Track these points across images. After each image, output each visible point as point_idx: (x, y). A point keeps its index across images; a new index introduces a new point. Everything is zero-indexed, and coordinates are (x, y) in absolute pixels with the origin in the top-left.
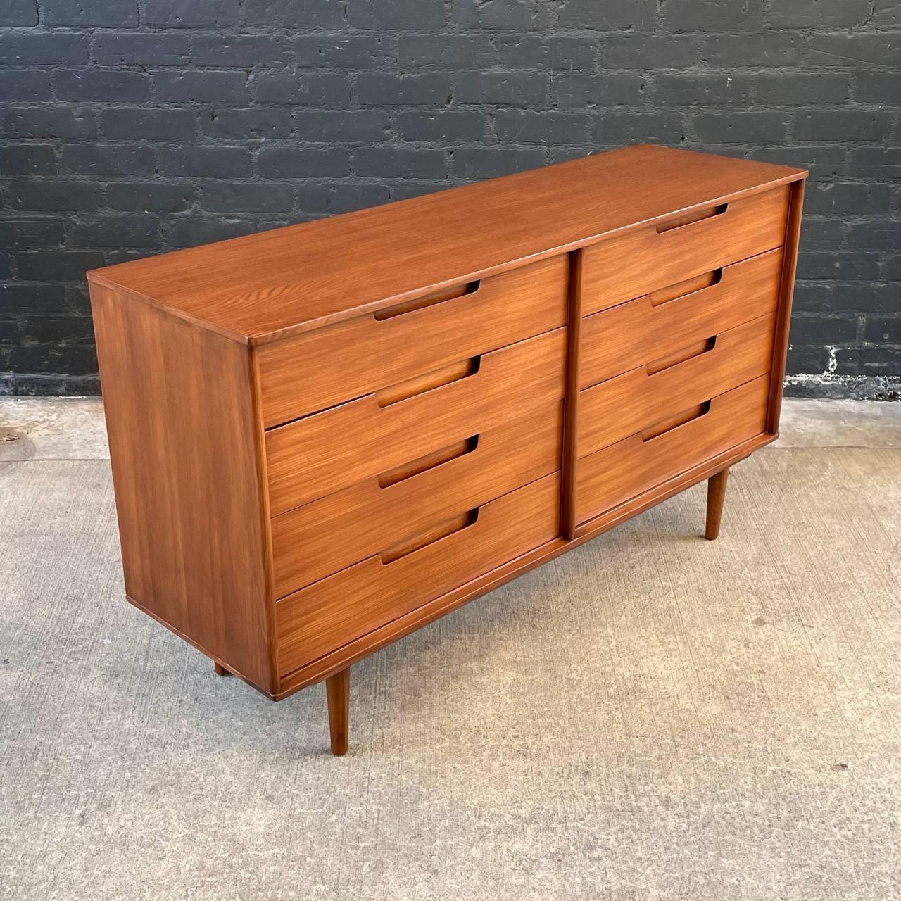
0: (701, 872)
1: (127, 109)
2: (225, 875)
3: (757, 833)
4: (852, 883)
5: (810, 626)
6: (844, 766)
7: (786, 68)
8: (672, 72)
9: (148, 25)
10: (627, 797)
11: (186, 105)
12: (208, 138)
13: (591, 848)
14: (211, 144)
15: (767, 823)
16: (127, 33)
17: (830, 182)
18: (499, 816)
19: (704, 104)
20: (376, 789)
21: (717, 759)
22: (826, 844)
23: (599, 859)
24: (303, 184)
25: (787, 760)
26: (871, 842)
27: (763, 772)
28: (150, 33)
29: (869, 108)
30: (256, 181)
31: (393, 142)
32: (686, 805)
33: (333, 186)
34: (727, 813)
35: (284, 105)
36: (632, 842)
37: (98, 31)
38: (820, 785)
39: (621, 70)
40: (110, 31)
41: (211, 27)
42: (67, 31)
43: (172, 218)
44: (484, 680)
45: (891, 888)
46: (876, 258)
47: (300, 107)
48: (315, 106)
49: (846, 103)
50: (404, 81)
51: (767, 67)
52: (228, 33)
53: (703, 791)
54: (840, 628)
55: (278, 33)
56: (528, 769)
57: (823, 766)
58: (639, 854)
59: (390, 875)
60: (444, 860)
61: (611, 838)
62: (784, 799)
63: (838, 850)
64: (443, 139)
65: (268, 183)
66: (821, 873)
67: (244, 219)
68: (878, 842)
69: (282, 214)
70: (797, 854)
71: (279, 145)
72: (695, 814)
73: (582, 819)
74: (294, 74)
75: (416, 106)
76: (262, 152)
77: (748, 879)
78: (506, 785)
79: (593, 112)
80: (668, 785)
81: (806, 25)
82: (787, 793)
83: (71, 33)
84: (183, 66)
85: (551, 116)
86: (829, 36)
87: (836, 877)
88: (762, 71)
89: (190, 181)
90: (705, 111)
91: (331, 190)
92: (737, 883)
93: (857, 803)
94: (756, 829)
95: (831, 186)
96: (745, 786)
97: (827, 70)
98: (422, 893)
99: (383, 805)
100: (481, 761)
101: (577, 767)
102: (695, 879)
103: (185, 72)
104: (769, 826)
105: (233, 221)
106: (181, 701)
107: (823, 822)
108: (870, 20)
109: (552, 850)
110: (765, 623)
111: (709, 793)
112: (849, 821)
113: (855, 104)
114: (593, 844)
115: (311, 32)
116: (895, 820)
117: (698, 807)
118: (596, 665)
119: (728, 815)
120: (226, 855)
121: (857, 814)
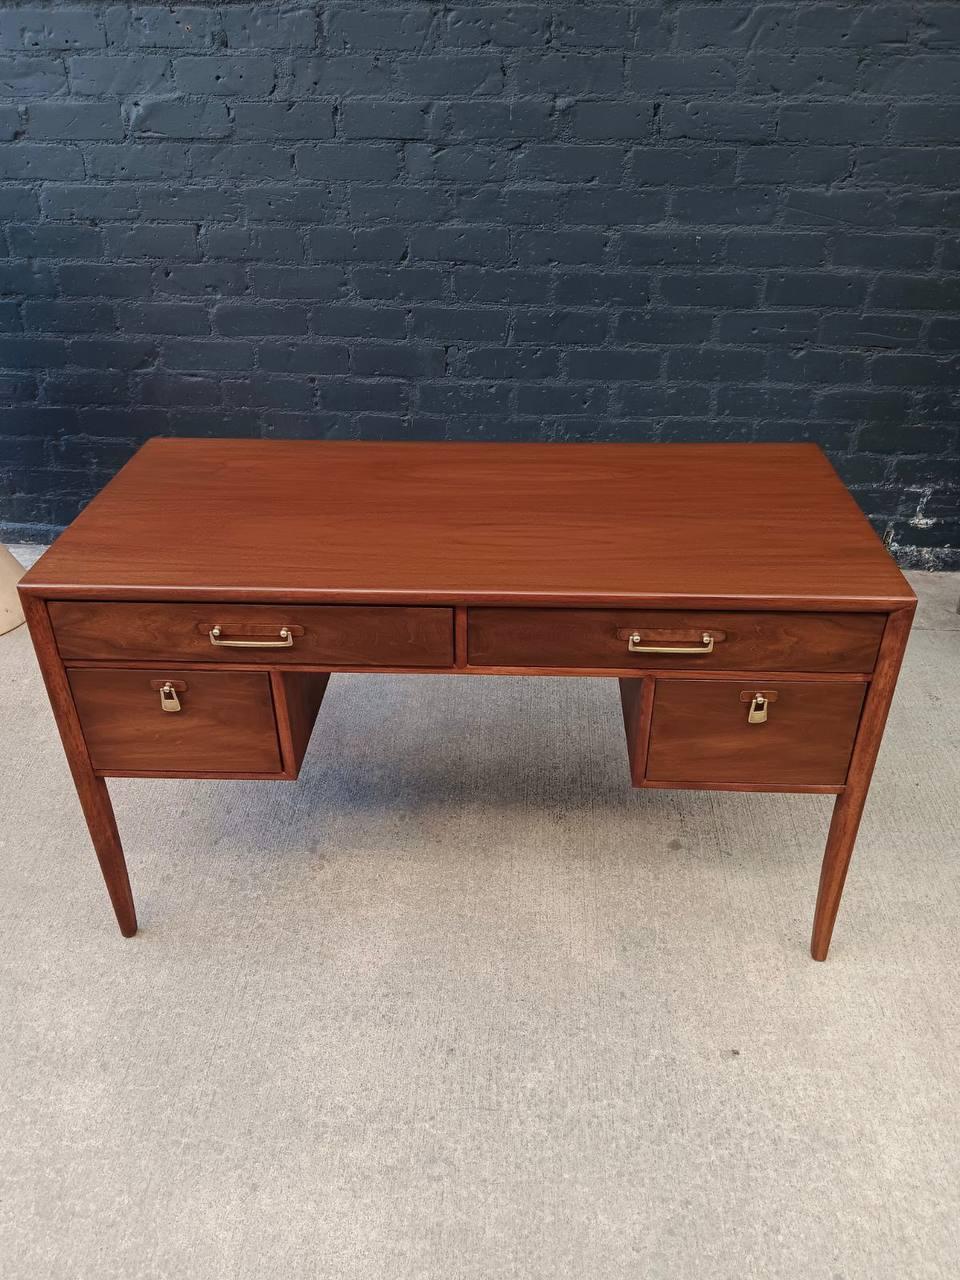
0: (550, 1204)
1: (83, 265)
2: (29, 1174)
3: (623, 1148)
4: (717, 1229)
5: (728, 854)
6: (736, 1053)
7: (759, 227)
8: (639, 229)
9: (95, 176)
10: (489, 1089)
11: (140, 261)
12: (166, 295)
13: (433, 1161)
14: (167, 300)
15: (636, 1133)
16: (77, 185)
17: (802, 349)
18: (342, 1108)
19: (672, 264)
20: (219, 1062)
21: (598, 1036)
22: (697, 1167)
23: (439, 1179)
24: (262, 343)
25: (675, 1041)
26: (749, 1166)
27: (646, 1057)
28: (100, 185)
29: (845, 271)
30: (215, 338)
31: (350, 300)
32: (551, 1102)
33: (292, 345)
34: (594, 1116)
35: (238, 260)
36: (481, 1155)
37: (47, 184)
38: (705, 1080)
39: (584, 226)
40: (58, 184)
41: (157, 179)
42: (17, 185)
43: (136, 375)
44: (371, 914)
45: (760, 1239)
46: (846, 428)
47: (254, 263)
48: (268, 261)
49: (821, 266)
50: (358, 235)
51: (738, 225)
52: (176, 185)
53: (575, 1082)
54: (759, 857)
55: (226, 185)
56: (389, 1042)
57: (713, 1052)
58: (486, 1174)
59: (205, 1188)
60: (268, 1169)
61: (459, 1147)
62: (661, 1099)
63: (709, 1178)
64: (401, 298)
65: (227, 340)
66: (685, 1212)
67: (207, 377)
68: (756, 1168)
69: (242, 373)
70: (662, 1181)
71: (235, 302)
72: (558, 1116)
73: (432, 1118)
74: (245, 228)
75: (371, 262)
76: (218, 309)
77: (600, 1217)
78: (361, 1064)
79: (555, 270)
80: (536, 1073)
81: (782, 180)
82: (667, 1090)
83: (20, 186)
84: (133, 220)
85: (511, 274)
86: (807, 193)
87: (701, 1217)
88: (736, 229)
89: (149, 338)
90: (673, 272)
91: (290, 348)
92: (587, 1222)
93: (742, 1108)
94: (623, 1142)
95: (802, 353)
96: (621, 1076)
97: (803, 230)
98: (232, 1216)
99: (222, 1085)
100: (340, 1029)
101: (443, 1041)
102: (541, 1214)
103: (135, 226)
104: (639, 1138)
105: (195, 379)
106: (51, 926)
107: (700, 1135)
108: (850, 176)
109: (390, 1162)
110: (681, 847)
111: (580, 1086)
112: (729, 1134)
113: (831, 267)
114: (437, 1156)
115: (258, 183)
116: (780, 1135)
117: (564, 1107)
118: (493, 896)
119: (596, 1120)
120: (37, 1144)
121: (740, 1125)
